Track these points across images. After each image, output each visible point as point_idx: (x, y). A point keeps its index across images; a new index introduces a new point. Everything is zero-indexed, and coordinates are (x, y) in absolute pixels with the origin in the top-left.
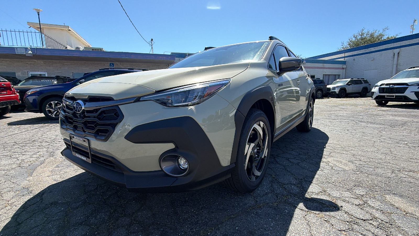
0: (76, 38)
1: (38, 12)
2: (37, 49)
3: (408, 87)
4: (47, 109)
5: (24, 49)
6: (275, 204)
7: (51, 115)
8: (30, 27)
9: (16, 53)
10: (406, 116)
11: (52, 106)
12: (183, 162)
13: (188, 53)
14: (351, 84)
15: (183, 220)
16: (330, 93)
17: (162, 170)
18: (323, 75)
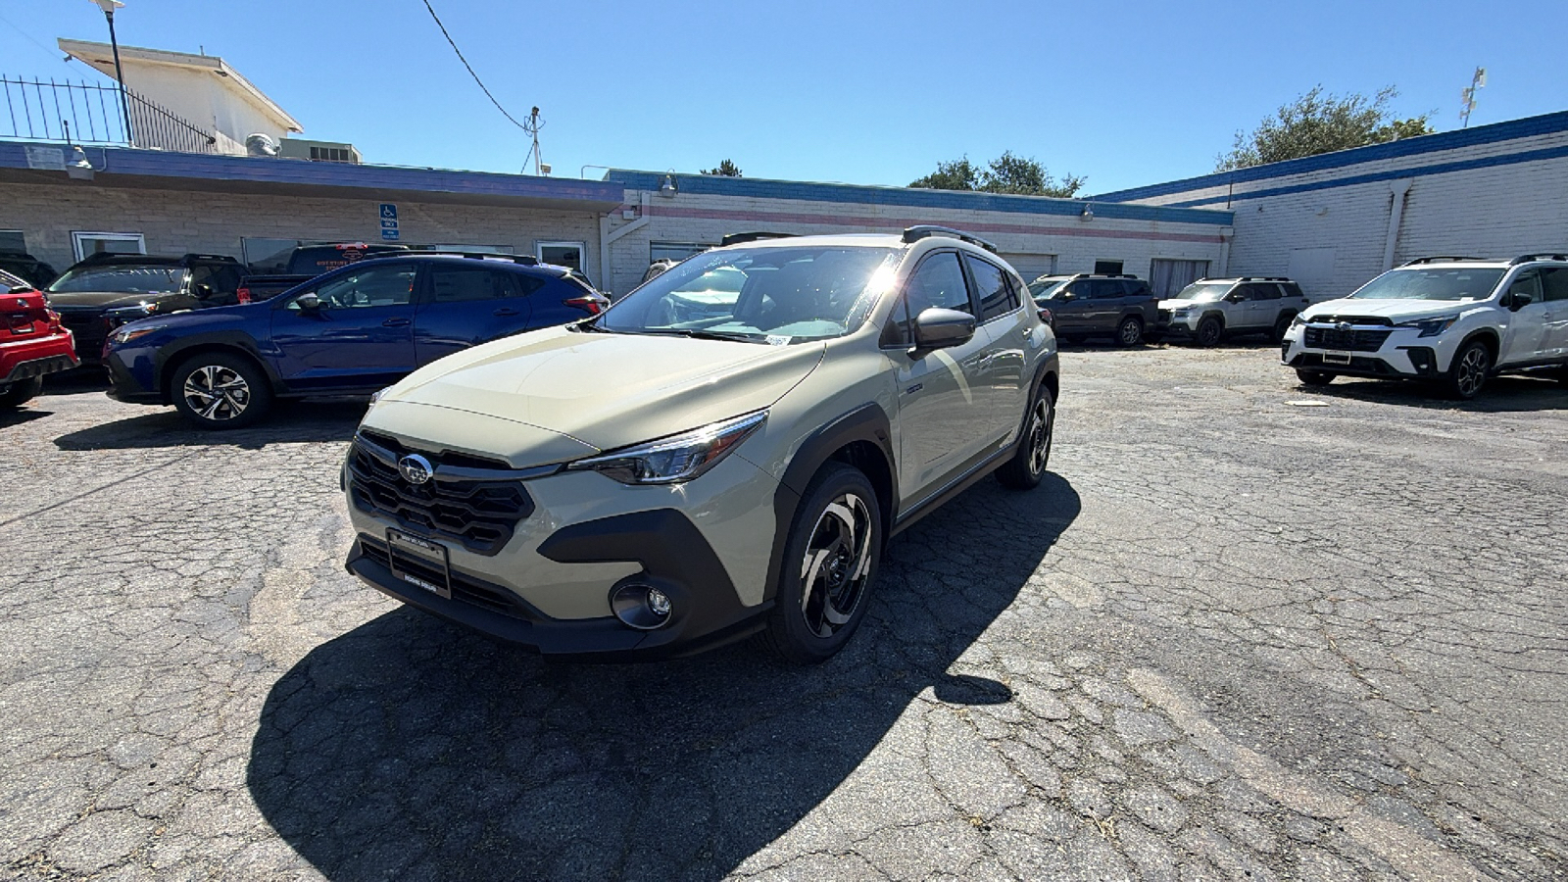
0: (246, 100)
1: (107, 12)
2: (108, 152)
3: (1389, 332)
4: (187, 394)
5: (60, 150)
6: (870, 690)
7: (203, 412)
8: (70, 58)
9: (31, 167)
10: (1357, 433)
11: (204, 382)
12: (658, 601)
13: (671, 171)
14: (1241, 299)
15: (658, 723)
16: (1167, 329)
17: (615, 617)
18: (1153, 260)
